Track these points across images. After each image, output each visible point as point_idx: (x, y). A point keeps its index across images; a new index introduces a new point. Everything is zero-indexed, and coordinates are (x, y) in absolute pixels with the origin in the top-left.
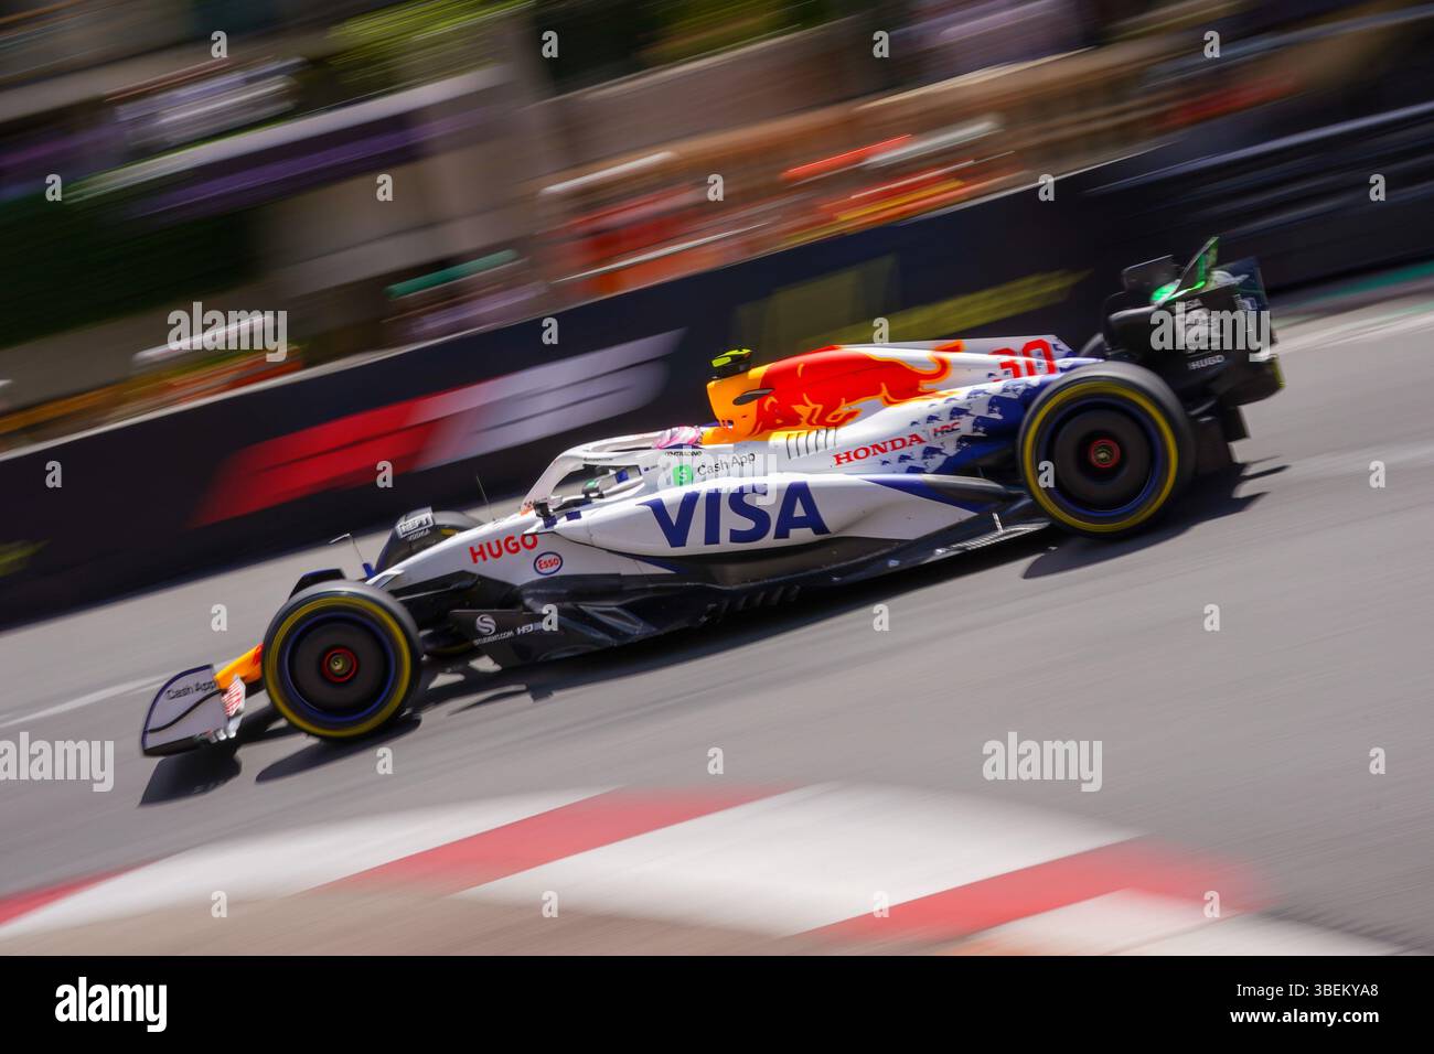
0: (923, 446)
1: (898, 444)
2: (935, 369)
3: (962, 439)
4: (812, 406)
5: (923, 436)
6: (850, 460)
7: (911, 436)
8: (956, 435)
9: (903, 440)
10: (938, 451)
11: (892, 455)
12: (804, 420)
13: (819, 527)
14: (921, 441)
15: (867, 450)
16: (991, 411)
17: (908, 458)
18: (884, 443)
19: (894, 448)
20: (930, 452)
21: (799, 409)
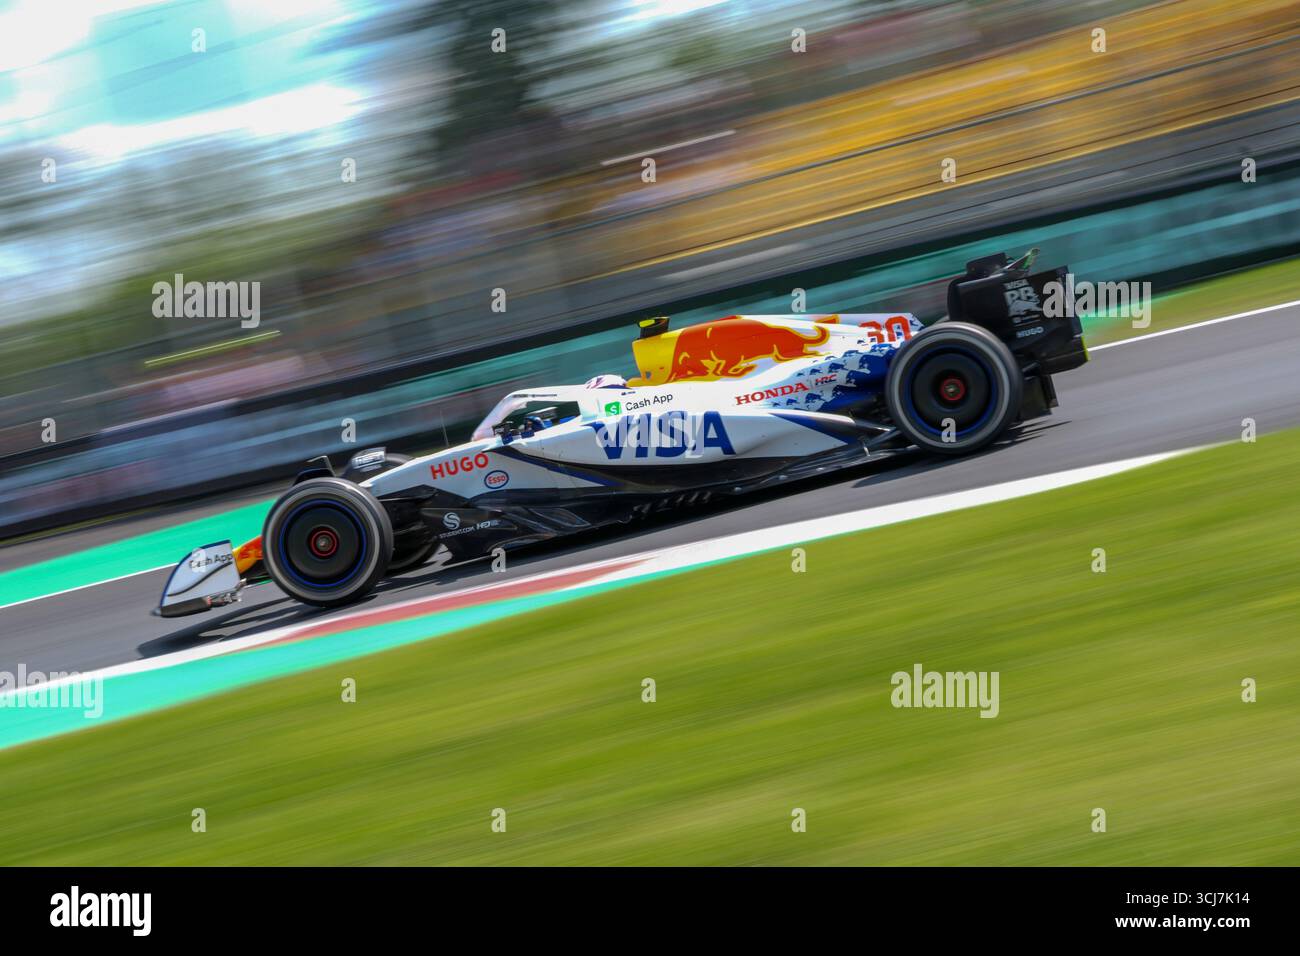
0: (806, 393)
1: (787, 390)
2: (816, 335)
3: (838, 388)
4: (717, 361)
5: (806, 384)
6: (748, 401)
7: (798, 385)
8: (834, 385)
9: (791, 388)
10: (818, 397)
11: (783, 399)
12: (710, 371)
13: (728, 449)
14: (805, 389)
15: (762, 394)
16: (861, 367)
17: (795, 401)
18: (776, 389)
19: (784, 393)
20: (811, 397)
21: (706, 362)
